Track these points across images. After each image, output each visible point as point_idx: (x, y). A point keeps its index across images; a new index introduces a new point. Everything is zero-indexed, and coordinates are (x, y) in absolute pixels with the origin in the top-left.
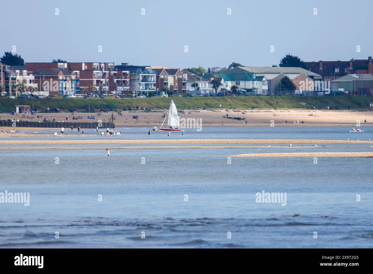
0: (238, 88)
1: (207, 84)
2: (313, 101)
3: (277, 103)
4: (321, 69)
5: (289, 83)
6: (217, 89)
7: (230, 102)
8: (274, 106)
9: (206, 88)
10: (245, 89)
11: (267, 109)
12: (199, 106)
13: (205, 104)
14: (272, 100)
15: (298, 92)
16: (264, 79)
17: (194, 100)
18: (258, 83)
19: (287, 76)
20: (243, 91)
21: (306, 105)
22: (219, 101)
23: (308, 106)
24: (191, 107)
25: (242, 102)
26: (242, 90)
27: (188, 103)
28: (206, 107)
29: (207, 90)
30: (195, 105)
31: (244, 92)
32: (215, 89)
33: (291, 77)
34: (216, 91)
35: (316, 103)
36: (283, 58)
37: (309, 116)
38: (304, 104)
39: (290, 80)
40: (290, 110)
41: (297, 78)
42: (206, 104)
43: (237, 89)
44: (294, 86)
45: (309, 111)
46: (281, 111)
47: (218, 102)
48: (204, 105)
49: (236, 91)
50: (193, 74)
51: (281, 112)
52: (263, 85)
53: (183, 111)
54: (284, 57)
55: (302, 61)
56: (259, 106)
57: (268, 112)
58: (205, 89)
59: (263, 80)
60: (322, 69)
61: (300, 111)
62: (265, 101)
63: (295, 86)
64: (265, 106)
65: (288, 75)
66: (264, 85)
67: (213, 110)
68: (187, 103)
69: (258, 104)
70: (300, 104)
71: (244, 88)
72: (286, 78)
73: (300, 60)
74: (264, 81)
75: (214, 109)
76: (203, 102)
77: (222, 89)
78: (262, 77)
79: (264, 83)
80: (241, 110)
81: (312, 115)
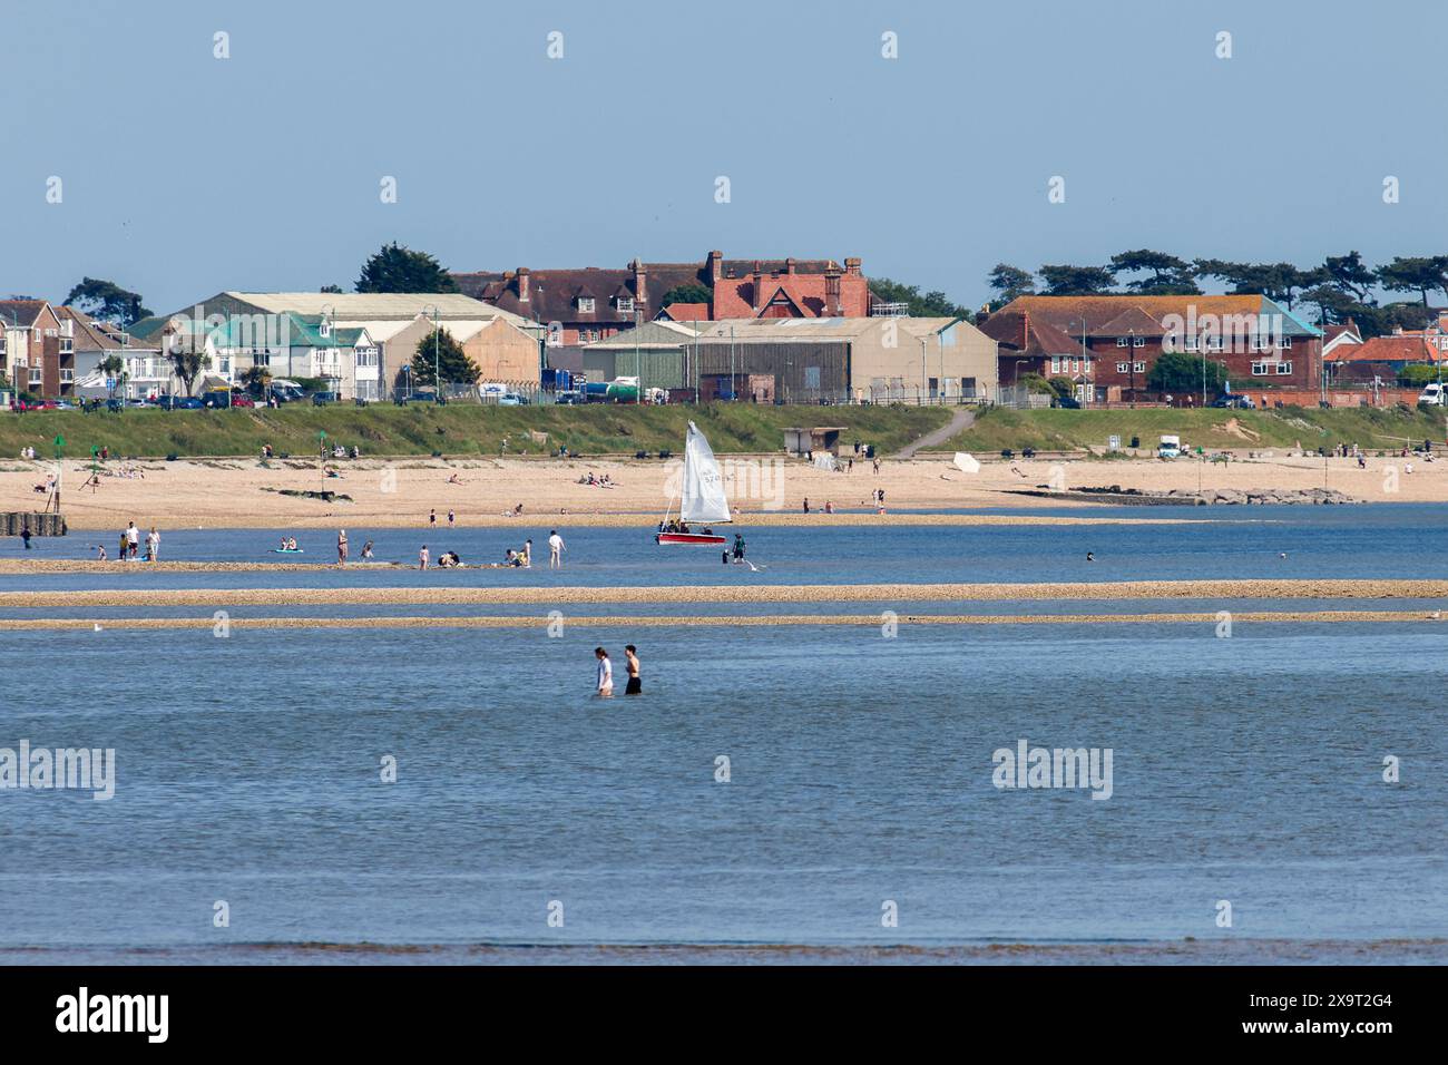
0: (268, 375)
1: (149, 362)
2: (572, 426)
3: (440, 432)
4: (524, 299)
5: (452, 357)
6: (192, 379)
7: (264, 430)
8: (428, 446)
9: (144, 374)
10: (290, 379)
11: (414, 459)
12: (153, 448)
13: (173, 439)
14: (419, 422)
15: (490, 389)
16: (362, 341)
17: (129, 424)
18: (339, 356)
19: (445, 331)
20: (288, 388)
21: (548, 440)
22: (223, 428)
23: (557, 443)
24: (124, 453)
25: (309, 429)
26: (285, 383)
27: (110, 435)
28: (179, 449)
29: (152, 383)
30: (137, 443)
31: (290, 391)
32: (186, 379)
33: (460, 332)
34: (189, 387)
35: (583, 433)
36: (372, 259)
37: (581, 485)
38: (540, 437)
39: (457, 345)
40: (501, 462)
41: (479, 334)
42: (178, 440)
43: (265, 381)
44: (474, 368)
45: (571, 466)
46: (468, 463)
47: (220, 430)
48: (172, 444)
49: (261, 386)
50: (93, 323)
51: (466, 467)
52: (359, 364)
53: (101, 465)
54: (373, 256)
55: (444, 271)
56: (374, 445)
57: (419, 467)
58: (141, 379)
59: (357, 345)
60: (527, 300)
61: (540, 467)
62: (393, 425)
63: (478, 369)
64: (397, 445)
65: (447, 326)
66: (365, 364)
67: (213, 462)
68: (104, 434)
69: (368, 436)
70: (525, 439)
71: (287, 375)
72: (443, 337)
73: (438, 267)
74: (365, 349)
75: (216, 460)
76: (166, 430)
77: (207, 381)
78: (356, 333)
79: (365, 356)
80: (315, 463)
81: (592, 481)
